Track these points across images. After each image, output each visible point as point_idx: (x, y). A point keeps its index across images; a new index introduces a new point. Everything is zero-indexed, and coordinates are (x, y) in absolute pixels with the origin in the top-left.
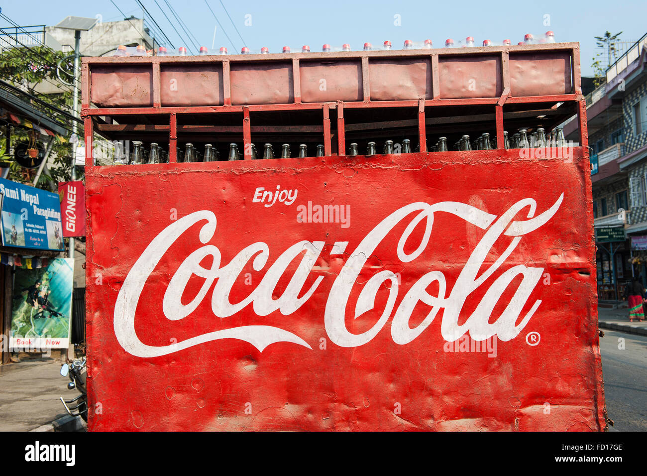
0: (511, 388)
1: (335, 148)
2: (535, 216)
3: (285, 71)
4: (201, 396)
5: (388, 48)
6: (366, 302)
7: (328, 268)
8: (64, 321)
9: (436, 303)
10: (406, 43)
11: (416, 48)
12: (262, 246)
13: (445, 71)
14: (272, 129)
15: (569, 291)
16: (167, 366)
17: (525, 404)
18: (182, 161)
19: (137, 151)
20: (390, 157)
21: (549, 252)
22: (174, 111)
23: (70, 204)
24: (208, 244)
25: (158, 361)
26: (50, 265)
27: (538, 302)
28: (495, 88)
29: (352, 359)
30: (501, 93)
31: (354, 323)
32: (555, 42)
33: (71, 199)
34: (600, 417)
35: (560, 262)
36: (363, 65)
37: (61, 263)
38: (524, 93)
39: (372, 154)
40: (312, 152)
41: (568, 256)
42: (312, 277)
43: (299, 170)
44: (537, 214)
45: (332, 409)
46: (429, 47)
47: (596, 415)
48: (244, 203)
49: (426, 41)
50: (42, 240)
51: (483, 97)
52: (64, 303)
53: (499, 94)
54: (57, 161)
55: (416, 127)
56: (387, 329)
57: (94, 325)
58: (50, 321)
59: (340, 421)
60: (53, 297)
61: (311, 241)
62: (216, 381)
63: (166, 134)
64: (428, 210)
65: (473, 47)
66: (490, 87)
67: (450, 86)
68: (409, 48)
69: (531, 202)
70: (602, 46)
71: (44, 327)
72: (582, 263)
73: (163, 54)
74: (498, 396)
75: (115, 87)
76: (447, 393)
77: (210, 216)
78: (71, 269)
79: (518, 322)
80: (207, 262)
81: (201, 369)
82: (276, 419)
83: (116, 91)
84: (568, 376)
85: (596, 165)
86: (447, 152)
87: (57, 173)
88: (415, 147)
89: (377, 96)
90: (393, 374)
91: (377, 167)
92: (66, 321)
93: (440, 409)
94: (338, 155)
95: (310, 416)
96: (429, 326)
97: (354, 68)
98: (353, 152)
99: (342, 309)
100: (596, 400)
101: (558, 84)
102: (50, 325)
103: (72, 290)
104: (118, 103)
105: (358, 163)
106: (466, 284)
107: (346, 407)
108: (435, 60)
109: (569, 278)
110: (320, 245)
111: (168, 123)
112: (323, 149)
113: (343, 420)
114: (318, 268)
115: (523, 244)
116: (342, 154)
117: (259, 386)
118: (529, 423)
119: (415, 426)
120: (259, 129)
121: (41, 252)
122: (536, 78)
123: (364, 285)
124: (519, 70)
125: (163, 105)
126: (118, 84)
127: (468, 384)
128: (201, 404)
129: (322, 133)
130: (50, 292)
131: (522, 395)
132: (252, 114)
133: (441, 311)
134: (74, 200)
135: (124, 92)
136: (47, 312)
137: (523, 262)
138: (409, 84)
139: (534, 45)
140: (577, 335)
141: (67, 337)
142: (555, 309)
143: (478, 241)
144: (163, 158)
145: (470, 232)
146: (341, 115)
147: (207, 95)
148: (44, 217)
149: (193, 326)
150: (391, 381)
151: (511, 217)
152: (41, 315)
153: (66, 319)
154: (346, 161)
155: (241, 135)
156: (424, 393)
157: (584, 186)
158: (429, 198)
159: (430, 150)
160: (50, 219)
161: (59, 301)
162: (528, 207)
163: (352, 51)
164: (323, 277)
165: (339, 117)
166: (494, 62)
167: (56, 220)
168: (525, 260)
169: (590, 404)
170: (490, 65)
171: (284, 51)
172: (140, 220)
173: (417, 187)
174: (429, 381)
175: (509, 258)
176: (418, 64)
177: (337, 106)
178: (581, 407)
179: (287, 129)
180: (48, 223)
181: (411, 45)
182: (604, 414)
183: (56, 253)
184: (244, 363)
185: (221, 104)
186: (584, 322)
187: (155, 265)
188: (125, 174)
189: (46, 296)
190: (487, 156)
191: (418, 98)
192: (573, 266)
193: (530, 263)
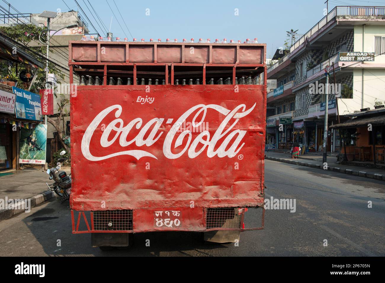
0: (231, 175)
1: (170, 81)
2: (245, 111)
3: (151, 49)
4: (115, 176)
5: (193, 42)
6: (179, 142)
7: (165, 129)
8: (43, 153)
9: (206, 143)
10: (200, 40)
11: (204, 42)
12: (140, 119)
13: (215, 52)
14: (145, 73)
15: (255, 139)
16: (102, 164)
17: (236, 181)
18: (108, 85)
19: (90, 80)
20: (191, 86)
21: (249, 125)
22: (106, 64)
23: (45, 100)
24: (118, 118)
25: (98, 162)
26: (36, 127)
27: (244, 144)
28: (233, 60)
29: (173, 163)
30: (236, 62)
31: (174, 150)
32: (257, 43)
33: (45, 98)
34: (262, 185)
35: (253, 129)
36: (182, 49)
37: (41, 127)
38: (244, 63)
39: (184, 84)
40: (160, 83)
41: (256, 126)
42: (159, 132)
43: (155, 90)
44: (246, 110)
45: (164, 181)
46: (209, 42)
47: (261, 184)
48: (133, 102)
49: (208, 40)
50: (33, 116)
51: (229, 64)
52: (43, 144)
53: (235, 63)
54: (37, 79)
55: (202, 74)
56: (187, 152)
57: (74, 148)
58: (37, 152)
59: (167, 186)
60: (38, 142)
61: (159, 118)
62: (121, 171)
63: (103, 73)
64: (205, 107)
65: (226, 43)
66: (232, 59)
67: (216, 58)
68: (201, 42)
69: (244, 106)
70: (289, 36)
71: (34, 155)
72: (261, 129)
73: (101, 40)
74: (226, 178)
75: (82, 53)
76: (208, 176)
77: (120, 107)
78: (46, 129)
79: (236, 151)
80: (118, 125)
81: (115, 166)
82: (143, 185)
83: (82, 55)
84: (252, 171)
85: (283, 90)
86: (213, 85)
87: (37, 85)
88: (201, 83)
89: (187, 61)
90: (188, 169)
91: (186, 90)
92: (44, 153)
93: (205, 182)
94: (171, 84)
95: (156, 184)
96: (203, 152)
97: (179, 49)
98: (177, 83)
99: (170, 144)
100: (261, 179)
101: (257, 60)
102: (37, 154)
103: (46, 139)
104: (83, 60)
105: (178, 88)
106: (218, 136)
107: (170, 181)
108: (211, 47)
109: (255, 135)
110: (162, 120)
111: (103, 69)
112: (165, 82)
113: (168, 186)
114: (161, 129)
115: (240, 122)
116: (173, 84)
117: (137, 173)
118: (237, 187)
119: (195, 188)
120: (140, 72)
121: (33, 121)
122: (249, 57)
123: (179, 136)
124: (243, 53)
125: (101, 62)
126: (83, 52)
127: (216, 173)
128: (115, 179)
129: (165, 75)
130: (36, 139)
131: (235, 177)
132: (137, 67)
133: (208, 146)
134: (47, 98)
135: (86, 56)
136: (35, 148)
137: (239, 129)
138: (200, 57)
139: (249, 44)
140: (257, 156)
141: (44, 159)
142: (249, 146)
143: (223, 120)
144: (101, 83)
145: (220, 116)
146: (172, 68)
147: (119, 58)
148: (34, 105)
149: (112, 149)
150: (187, 172)
151: (236, 111)
152: (32, 149)
153: (44, 151)
154: (174, 87)
155: (133, 75)
156: (199, 176)
157: (264, 100)
158: (205, 103)
159: (207, 83)
160: (36, 106)
161: (41, 143)
162: (243, 107)
163: (178, 42)
164: (163, 132)
165: (172, 69)
166: (234, 49)
167: (39, 107)
168: (240, 128)
169: (259, 181)
170: (232, 50)
171: (151, 41)
172: (92, 108)
173: (201, 98)
174: (201, 172)
175: (234, 127)
176: (204, 49)
177: (171, 65)
178: (256, 182)
179: (151, 73)
180: (35, 108)
181: (202, 41)
182: (264, 184)
183: (39, 122)
184: (131, 164)
185: (125, 62)
186: (260, 151)
187: (98, 125)
188: (86, 89)
189: (35, 141)
190: (228, 87)
191: (203, 62)
192: (257, 131)
193: (242, 129)
